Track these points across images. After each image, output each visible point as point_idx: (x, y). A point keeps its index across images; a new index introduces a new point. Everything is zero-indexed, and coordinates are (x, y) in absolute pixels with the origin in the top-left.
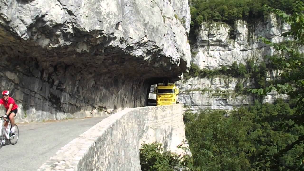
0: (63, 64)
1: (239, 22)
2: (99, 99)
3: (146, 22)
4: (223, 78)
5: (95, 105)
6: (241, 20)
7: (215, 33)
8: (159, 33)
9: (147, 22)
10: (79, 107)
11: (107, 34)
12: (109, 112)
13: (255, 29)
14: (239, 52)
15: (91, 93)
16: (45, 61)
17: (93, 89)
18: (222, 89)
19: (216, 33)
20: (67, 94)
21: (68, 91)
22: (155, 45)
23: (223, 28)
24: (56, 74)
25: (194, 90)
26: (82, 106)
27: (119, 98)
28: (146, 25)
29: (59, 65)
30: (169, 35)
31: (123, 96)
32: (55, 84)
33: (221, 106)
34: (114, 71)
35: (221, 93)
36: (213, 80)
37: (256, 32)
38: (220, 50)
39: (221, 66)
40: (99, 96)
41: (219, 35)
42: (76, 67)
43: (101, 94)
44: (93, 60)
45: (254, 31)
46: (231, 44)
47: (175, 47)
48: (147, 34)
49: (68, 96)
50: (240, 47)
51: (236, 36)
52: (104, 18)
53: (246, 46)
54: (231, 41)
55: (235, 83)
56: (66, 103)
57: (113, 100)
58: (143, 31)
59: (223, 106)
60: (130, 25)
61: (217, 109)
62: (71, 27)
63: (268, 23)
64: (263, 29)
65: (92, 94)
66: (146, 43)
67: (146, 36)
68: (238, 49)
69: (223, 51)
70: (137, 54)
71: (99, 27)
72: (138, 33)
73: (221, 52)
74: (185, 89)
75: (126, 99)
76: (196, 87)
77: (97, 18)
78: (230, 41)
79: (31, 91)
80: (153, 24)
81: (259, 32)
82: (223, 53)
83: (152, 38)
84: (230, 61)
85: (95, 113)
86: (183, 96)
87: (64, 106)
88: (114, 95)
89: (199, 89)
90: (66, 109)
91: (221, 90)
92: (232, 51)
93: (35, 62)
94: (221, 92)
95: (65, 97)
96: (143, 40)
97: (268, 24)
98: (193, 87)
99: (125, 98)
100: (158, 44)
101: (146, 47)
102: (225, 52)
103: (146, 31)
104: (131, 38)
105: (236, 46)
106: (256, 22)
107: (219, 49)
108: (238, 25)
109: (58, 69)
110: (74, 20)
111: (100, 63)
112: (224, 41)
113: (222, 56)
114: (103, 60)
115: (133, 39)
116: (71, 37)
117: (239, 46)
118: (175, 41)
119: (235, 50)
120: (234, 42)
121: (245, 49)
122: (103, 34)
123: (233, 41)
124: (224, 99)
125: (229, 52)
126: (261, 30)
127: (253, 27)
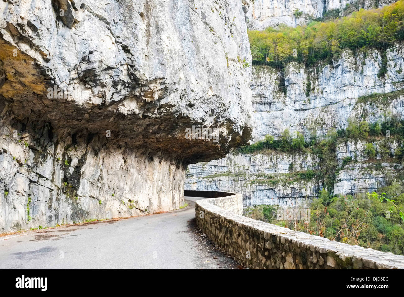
0: (85, 132)
1: (293, 66)
2: (129, 189)
3: (210, 66)
4: (269, 154)
5: (123, 198)
6: (295, 62)
7: (254, 84)
8: (225, 83)
9: (212, 66)
10: (104, 202)
11: (170, 84)
12: (143, 210)
13: (318, 76)
14: (292, 112)
15: (118, 178)
16: (63, 127)
17: (121, 173)
18: (267, 173)
19: (256, 83)
20: (87, 181)
21: (87, 176)
22: (221, 102)
23: (267, 75)
24: (75, 147)
25: (221, 175)
26: (107, 201)
27: (155, 187)
28: (210, 71)
29: (80, 134)
30: (234, 86)
31: (160, 184)
32: (72, 164)
33: (266, 200)
34: (153, 144)
35: (266, 179)
36: (252, 158)
37: (320, 80)
38: (261, 111)
39: (264, 135)
40: (129, 183)
41: (261, 86)
42: (101, 136)
43: (132, 180)
44: (131, 126)
45: (318, 79)
46: (280, 100)
47: (240, 104)
48: (212, 85)
49: (88, 185)
50: (294, 105)
51: (288, 88)
52: (166, 59)
53: (305, 104)
54: (279, 97)
55: (287, 163)
56: (84, 196)
57: (147, 189)
58: (208, 80)
59: (269, 200)
60: (191, 71)
61: (260, 204)
62: (125, 72)
63: (339, 65)
64: (332, 75)
65: (119, 181)
66: (210, 98)
67: (211, 88)
68: (290, 107)
69: (268, 112)
70: (197, 117)
71: (162, 74)
72: (201, 84)
73: (265, 114)
74: (206, 174)
75: (163, 189)
76: (225, 170)
77: (159, 60)
78: (278, 95)
79: (41, 176)
80: (219, 70)
81: (325, 81)
82: (268, 115)
83: (219, 91)
84: (278, 127)
85: (125, 212)
86: (204, 185)
87: (82, 201)
88: (148, 181)
89: (229, 174)
90: (85, 205)
91: (266, 175)
92: (282, 111)
93: (48, 128)
94: (265, 177)
95: (85, 185)
96: (207, 93)
97: (340, 68)
98: (221, 171)
99: (162, 187)
100: (225, 100)
101: (209, 106)
102: (270, 113)
103: (211, 80)
104: (193, 91)
105: (288, 104)
106: (319, 65)
107: (259, 108)
108: (291, 70)
109: (78, 140)
110: (130, 61)
111: (140, 130)
112: (268, 96)
113: (265, 121)
114: (145, 126)
115: (196, 92)
116: (122, 87)
117: (292, 104)
118: (240, 96)
119: (287, 110)
120: (285, 97)
121: (303, 107)
122: (166, 83)
123: (283, 95)
124: (271, 188)
125: (278, 113)
126: (328, 77)
127: (316, 72)
